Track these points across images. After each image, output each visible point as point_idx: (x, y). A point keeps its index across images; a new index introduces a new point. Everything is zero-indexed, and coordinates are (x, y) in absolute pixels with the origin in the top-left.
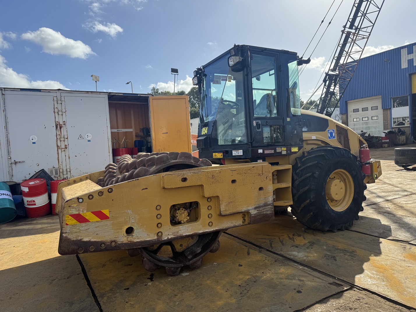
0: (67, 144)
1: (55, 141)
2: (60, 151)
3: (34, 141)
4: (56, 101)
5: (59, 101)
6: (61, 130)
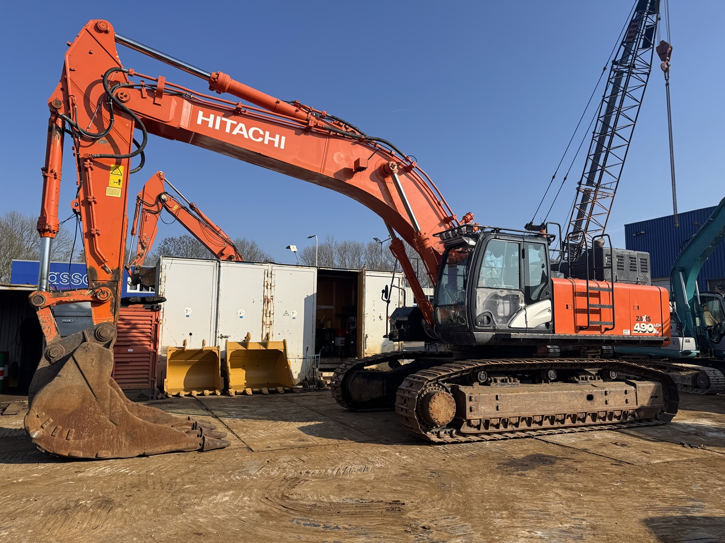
0: (272, 321)
1: (262, 316)
2: (264, 327)
3: (241, 315)
5: (269, 274)
6: (268, 305)
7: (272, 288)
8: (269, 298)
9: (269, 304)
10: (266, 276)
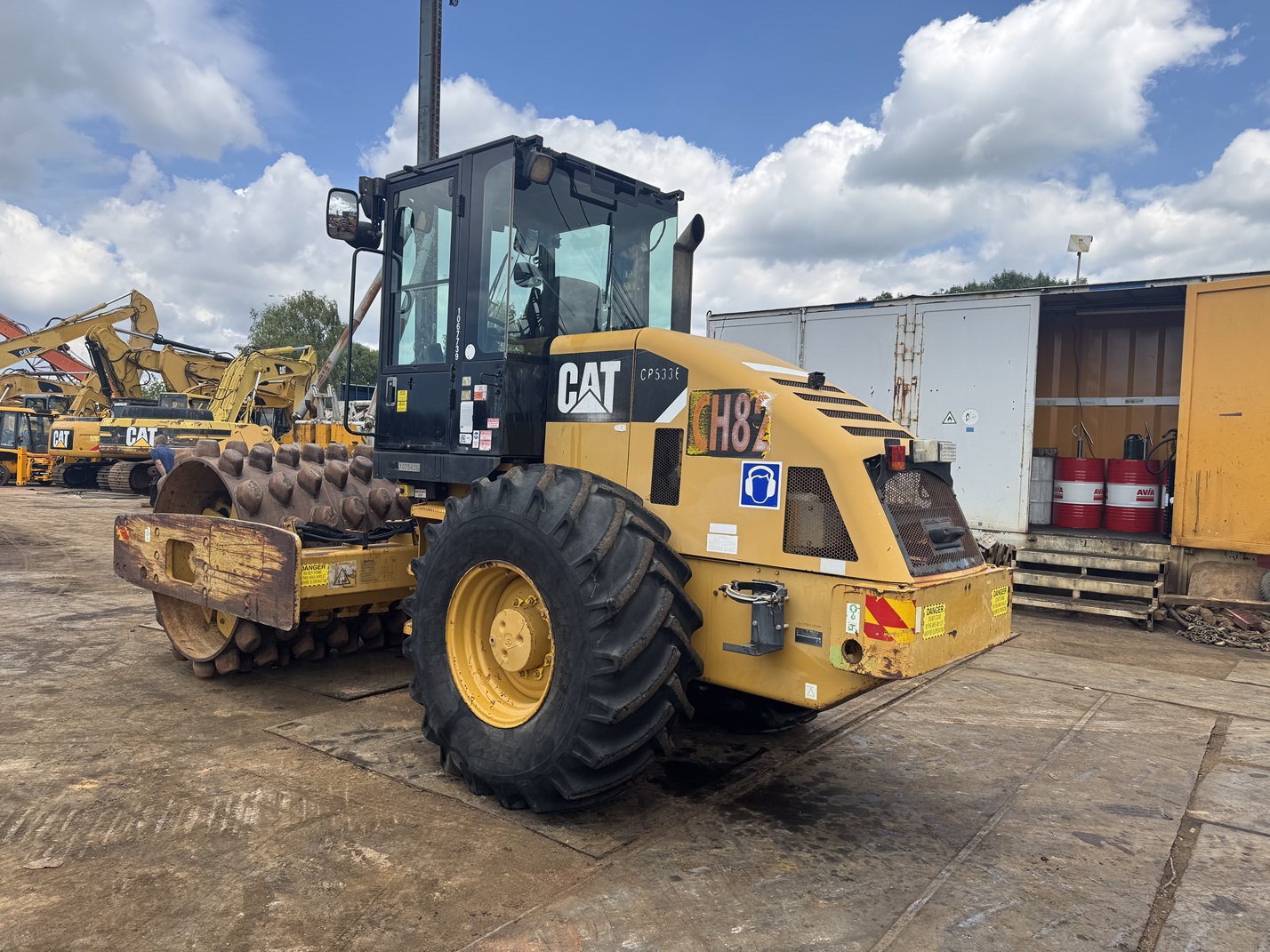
4: (903, 327)
5: (910, 327)
6: (904, 400)
7: (917, 358)
8: (908, 381)
9: (908, 396)
10: (901, 330)
